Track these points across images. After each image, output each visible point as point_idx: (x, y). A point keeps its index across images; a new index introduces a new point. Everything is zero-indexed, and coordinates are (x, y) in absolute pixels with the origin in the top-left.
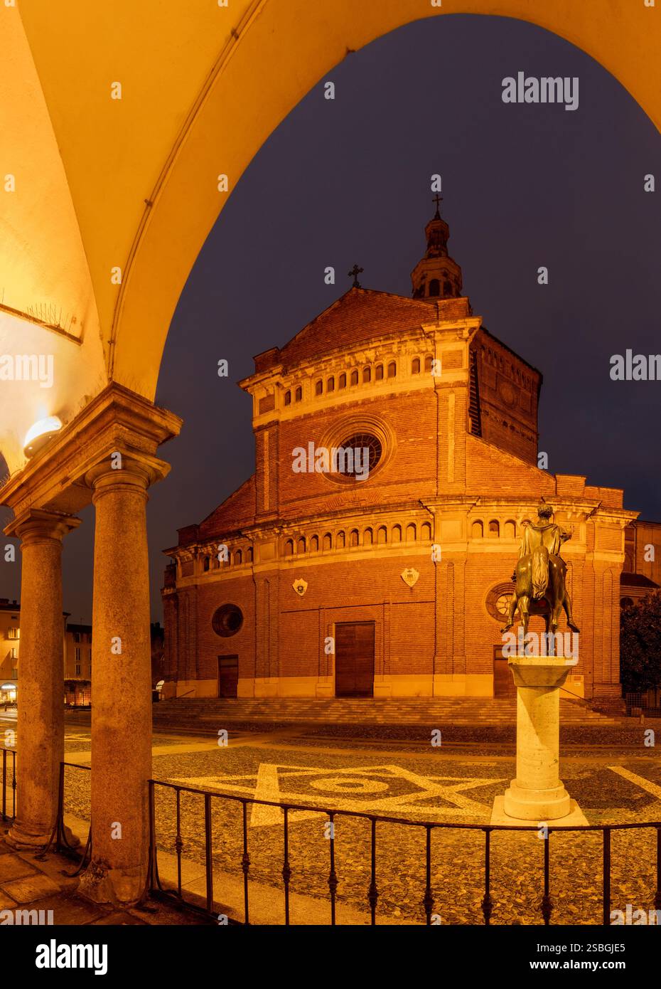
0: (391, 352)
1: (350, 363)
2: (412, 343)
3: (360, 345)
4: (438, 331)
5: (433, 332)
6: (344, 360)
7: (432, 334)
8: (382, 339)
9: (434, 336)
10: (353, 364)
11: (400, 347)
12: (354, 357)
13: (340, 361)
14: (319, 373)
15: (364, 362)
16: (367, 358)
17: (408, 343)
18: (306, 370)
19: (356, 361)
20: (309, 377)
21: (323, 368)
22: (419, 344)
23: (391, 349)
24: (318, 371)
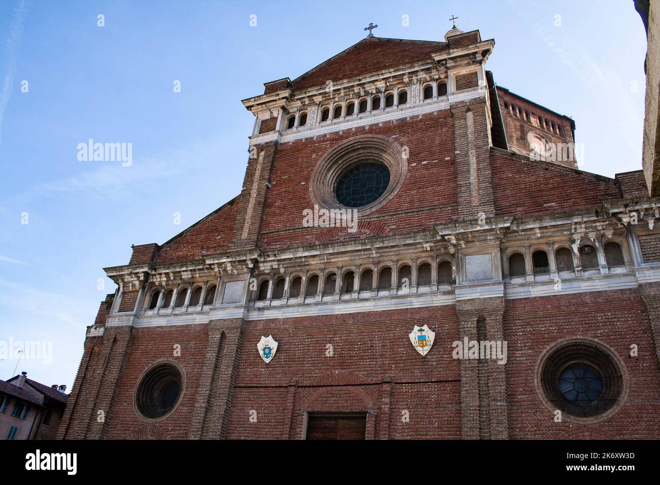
0: (402, 83)
1: (359, 92)
2: (422, 73)
3: (370, 77)
4: (450, 59)
5: (445, 60)
6: (353, 90)
7: (444, 62)
8: (392, 70)
9: (446, 64)
10: (362, 94)
11: (412, 77)
12: (364, 88)
13: (349, 91)
14: (326, 102)
15: (374, 92)
16: (377, 88)
17: (419, 73)
18: (314, 98)
19: (365, 91)
20: (316, 104)
21: (331, 97)
22: (431, 73)
23: (402, 79)
24: (326, 100)
